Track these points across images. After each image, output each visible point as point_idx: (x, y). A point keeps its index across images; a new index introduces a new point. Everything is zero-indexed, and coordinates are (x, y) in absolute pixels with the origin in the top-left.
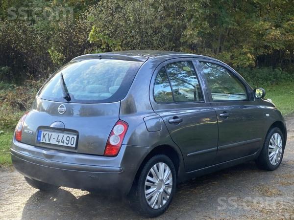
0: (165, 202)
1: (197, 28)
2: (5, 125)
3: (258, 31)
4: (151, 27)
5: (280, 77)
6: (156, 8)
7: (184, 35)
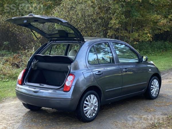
0: (94, 115)
1: (118, 19)
2: (9, 76)
3: (154, 20)
4: (91, 19)
5: (168, 47)
6: (94, 8)
7: (110, 23)
